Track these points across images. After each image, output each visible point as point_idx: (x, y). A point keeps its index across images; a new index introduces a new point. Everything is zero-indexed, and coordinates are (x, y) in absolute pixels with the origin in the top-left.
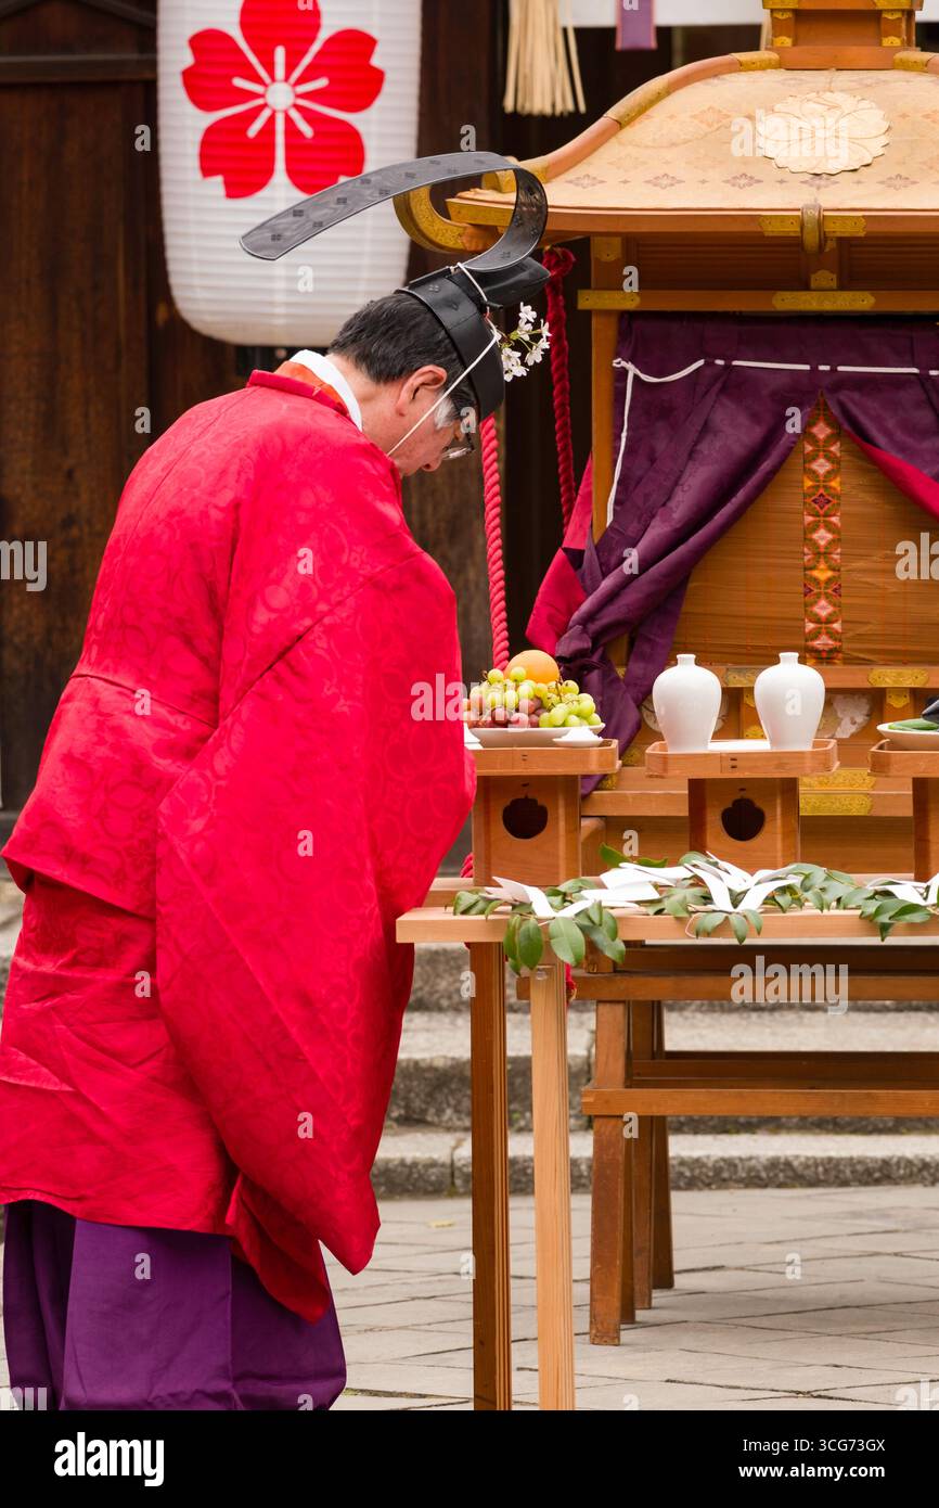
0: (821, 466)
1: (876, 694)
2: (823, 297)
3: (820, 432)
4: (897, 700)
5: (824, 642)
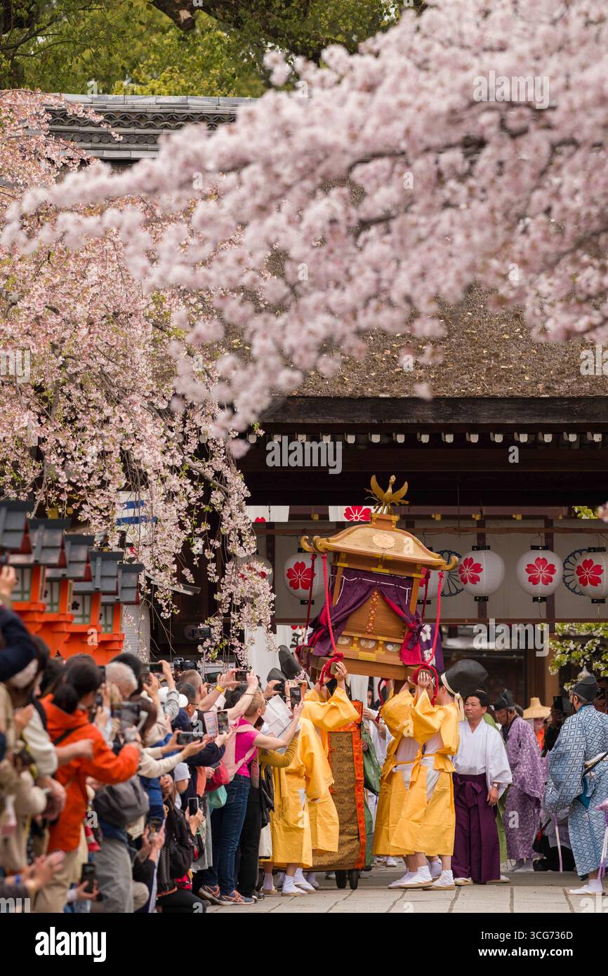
1: (377, 641)
2: (380, 570)
3: (376, 593)
4: (381, 643)
5: (369, 631)
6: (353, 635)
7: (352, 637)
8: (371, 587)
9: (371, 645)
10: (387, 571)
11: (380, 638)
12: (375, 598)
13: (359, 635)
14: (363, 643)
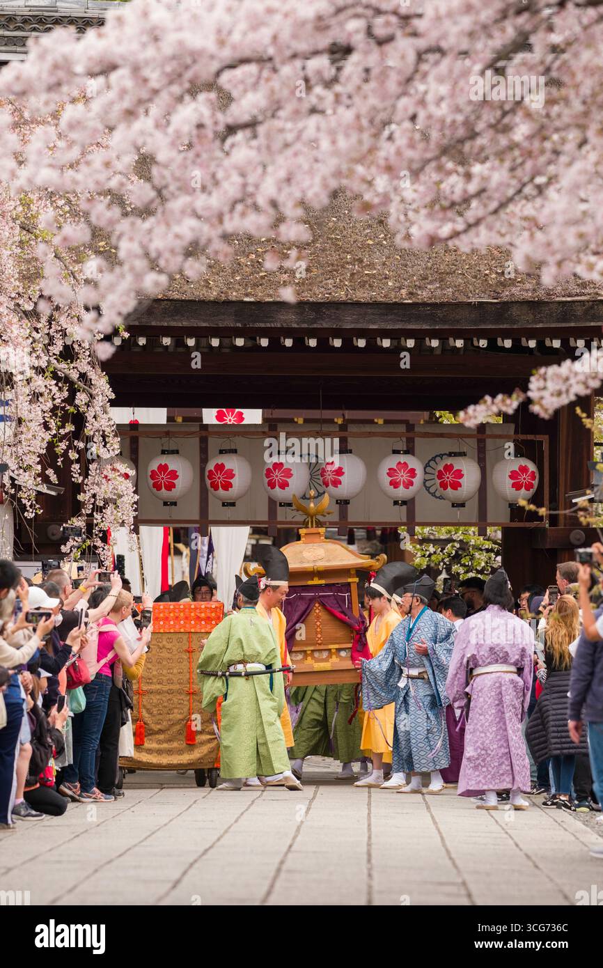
0: (317, 611)
1: (330, 650)
2: (316, 581)
4: (333, 651)
5: (319, 642)
6: (305, 649)
7: (305, 652)
8: (312, 600)
9: (325, 655)
10: (323, 582)
11: (330, 647)
12: (317, 610)
13: (312, 648)
14: (316, 655)
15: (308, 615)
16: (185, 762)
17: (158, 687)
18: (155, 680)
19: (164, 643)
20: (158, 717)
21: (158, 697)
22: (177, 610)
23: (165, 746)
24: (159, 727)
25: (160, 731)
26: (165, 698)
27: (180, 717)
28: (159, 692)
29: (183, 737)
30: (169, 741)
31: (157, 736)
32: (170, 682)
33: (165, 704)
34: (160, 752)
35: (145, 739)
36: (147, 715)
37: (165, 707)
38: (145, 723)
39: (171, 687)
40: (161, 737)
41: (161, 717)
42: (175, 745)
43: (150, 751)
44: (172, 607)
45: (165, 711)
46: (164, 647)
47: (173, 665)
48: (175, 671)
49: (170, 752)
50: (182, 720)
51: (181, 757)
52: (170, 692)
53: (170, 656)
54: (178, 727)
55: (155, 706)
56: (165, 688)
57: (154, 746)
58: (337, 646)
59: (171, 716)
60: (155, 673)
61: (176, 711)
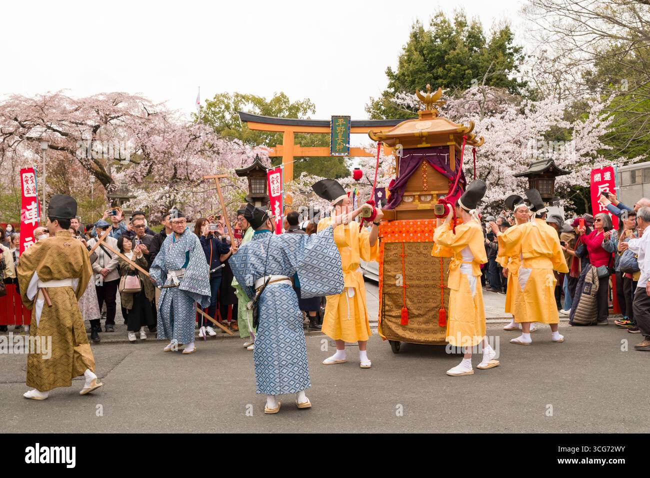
1: (432, 195)
2: (424, 145)
3: (424, 162)
4: (435, 196)
5: (425, 189)
6: (414, 194)
7: (414, 196)
8: (421, 159)
9: (429, 198)
10: (429, 145)
11: (432, 192)
12: (425, 166)
13: (418, 193)
14: (423, 198)
15: (416, 169)
16: (438, 340)
17: (417, 282)
18: (415, 278)
19: (422, 249)
20: (418, 305)
21: (417, 290)
22: (430, 225)
23: (423, 326)
24: (418, 312)
25: (419, 316)
26: (423, 290)
27: (434, 305)
28: (418, 286)
29: (437, 321)
30: (426, 323)
31: (418, 319)
32: (426, 278)
33: (423, 295)
34: (419, 331)
35: (409, 321)
36: (409, 303)
37: (423, 297)
38: (408, 309)
39: (428, 282)
40: (421, 319)
41: (420, 305)
42: (431, 326)
43: (412, 330)
44: (426, 223)
45: (423, 300)
46: (421, 253)
47: (428, 266)
48: (430, 271)
49: (427, 331)
50: (436, 307)
51: (435, 336)
52: (426, 286)
53: (426, 259)
54: (433, 313)
55: (416, 297)
56: (423, 283)
57: (415, 326)
58: (436, 192)
59: (428, 304)
60: (414, 272)
61: (431, 300)
